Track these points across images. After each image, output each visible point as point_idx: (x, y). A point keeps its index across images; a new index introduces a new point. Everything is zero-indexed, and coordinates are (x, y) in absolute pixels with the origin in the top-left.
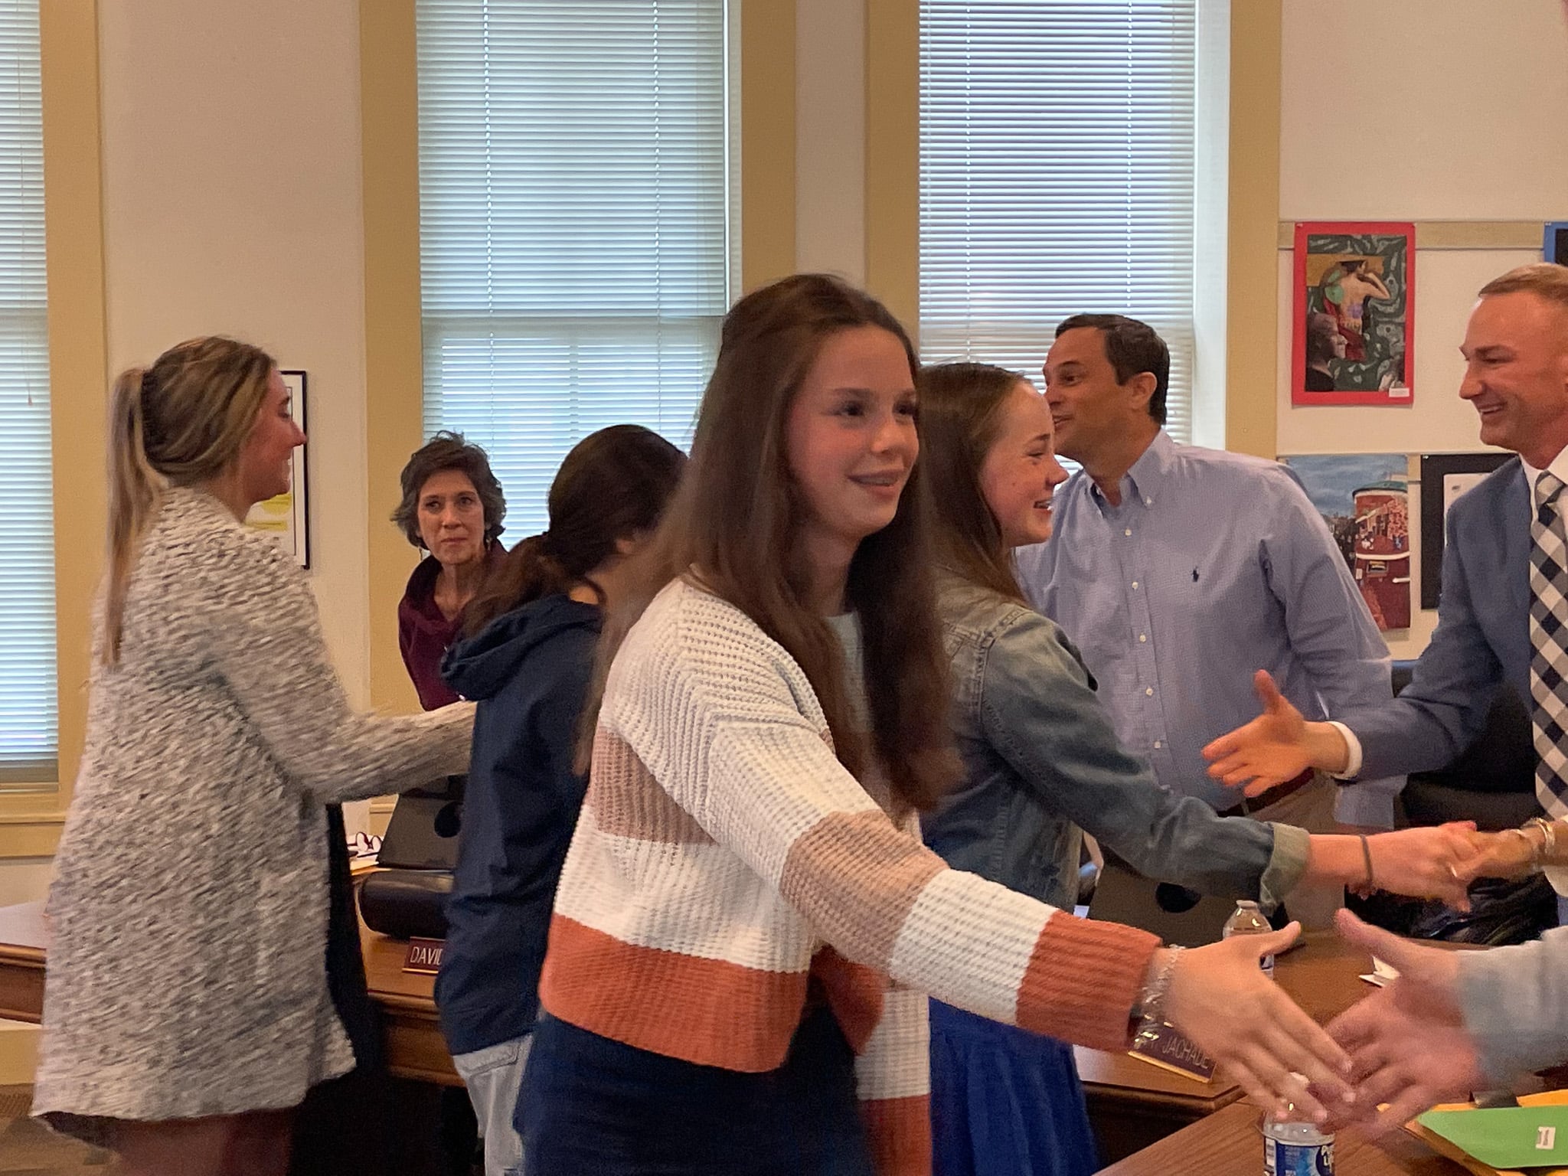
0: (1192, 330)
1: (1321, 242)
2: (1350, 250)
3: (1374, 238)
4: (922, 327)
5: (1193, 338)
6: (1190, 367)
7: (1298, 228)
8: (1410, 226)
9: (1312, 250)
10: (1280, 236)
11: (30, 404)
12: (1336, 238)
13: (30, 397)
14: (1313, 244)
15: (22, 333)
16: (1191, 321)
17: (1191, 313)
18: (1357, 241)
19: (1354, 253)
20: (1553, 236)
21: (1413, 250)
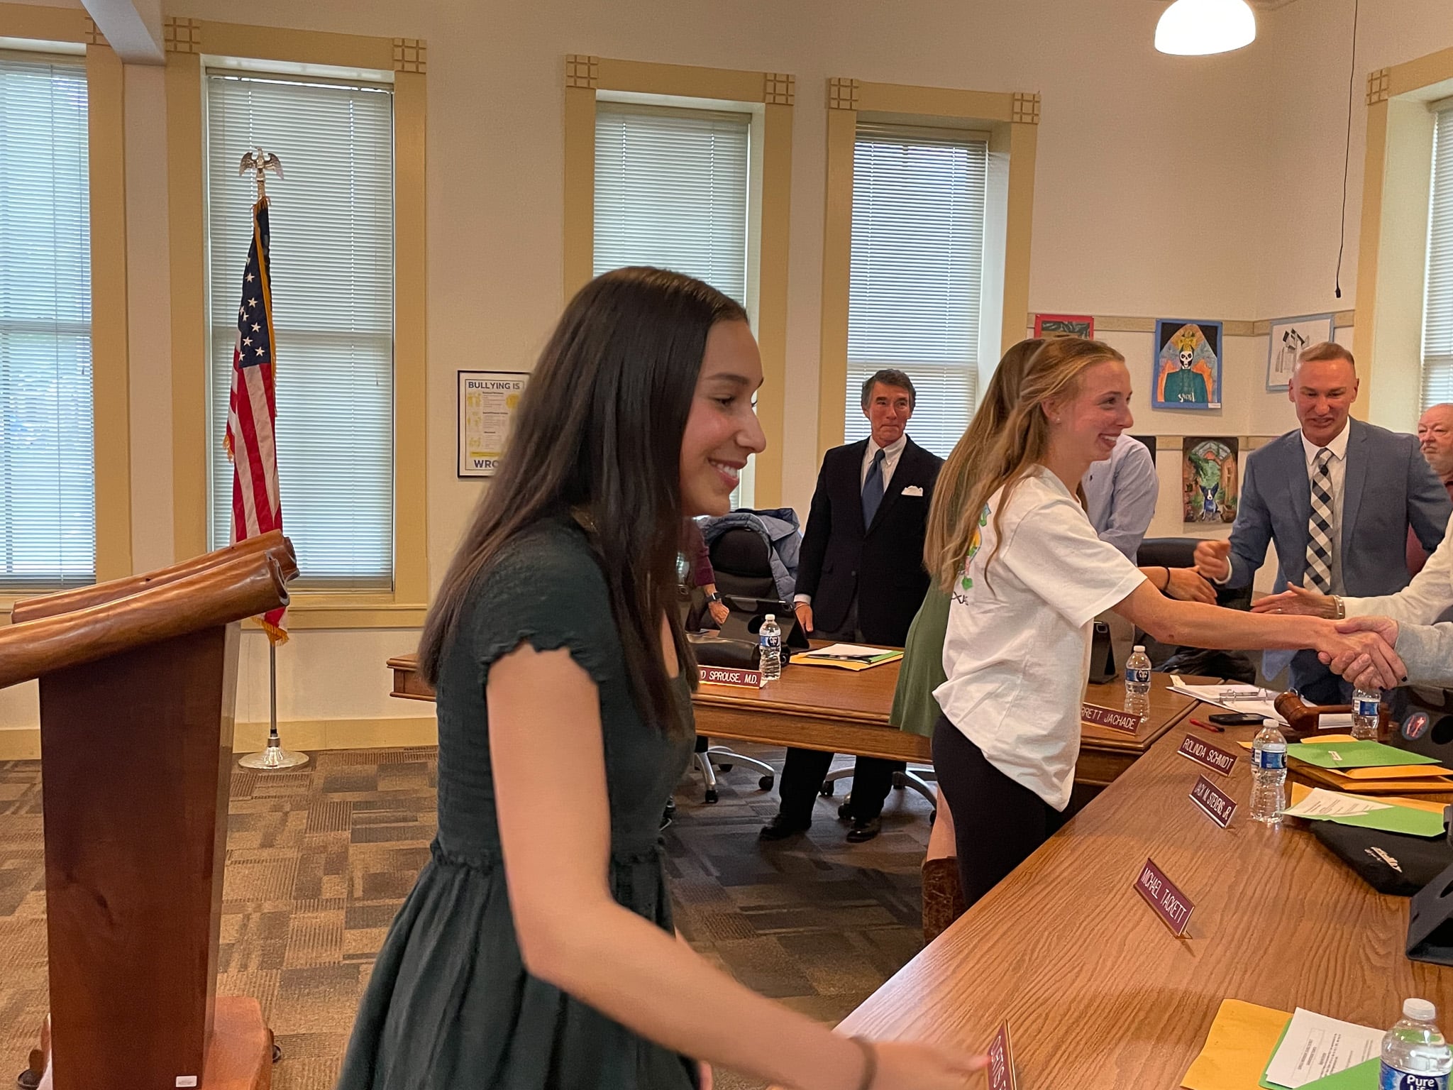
0: (977, 367)
1: (1048, 325)
2: (1062, 329)
3: (1074, 323)
4: (848, 361)
5: (977, 371)
6: (975, 386)
7: (1037, 317)
8: (1091, 319)
9: (1043, 329)
10: (1028, 320)
11: (377, 385)
12: (1055, 323)
13: (377, 381)
14: (1044, 326)
15: (374, 347)
16: (977, 363)
17: (976, 359)
18: (1066, 325)
19: (1065, 331)
20: (1160, 324)
21: (1093, 330)
